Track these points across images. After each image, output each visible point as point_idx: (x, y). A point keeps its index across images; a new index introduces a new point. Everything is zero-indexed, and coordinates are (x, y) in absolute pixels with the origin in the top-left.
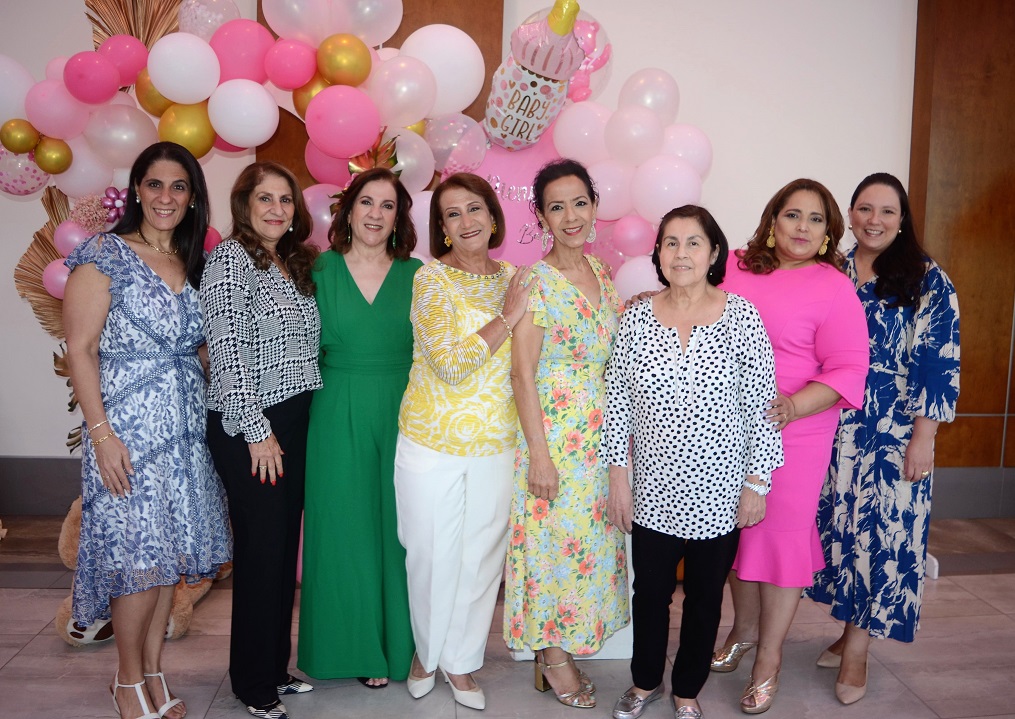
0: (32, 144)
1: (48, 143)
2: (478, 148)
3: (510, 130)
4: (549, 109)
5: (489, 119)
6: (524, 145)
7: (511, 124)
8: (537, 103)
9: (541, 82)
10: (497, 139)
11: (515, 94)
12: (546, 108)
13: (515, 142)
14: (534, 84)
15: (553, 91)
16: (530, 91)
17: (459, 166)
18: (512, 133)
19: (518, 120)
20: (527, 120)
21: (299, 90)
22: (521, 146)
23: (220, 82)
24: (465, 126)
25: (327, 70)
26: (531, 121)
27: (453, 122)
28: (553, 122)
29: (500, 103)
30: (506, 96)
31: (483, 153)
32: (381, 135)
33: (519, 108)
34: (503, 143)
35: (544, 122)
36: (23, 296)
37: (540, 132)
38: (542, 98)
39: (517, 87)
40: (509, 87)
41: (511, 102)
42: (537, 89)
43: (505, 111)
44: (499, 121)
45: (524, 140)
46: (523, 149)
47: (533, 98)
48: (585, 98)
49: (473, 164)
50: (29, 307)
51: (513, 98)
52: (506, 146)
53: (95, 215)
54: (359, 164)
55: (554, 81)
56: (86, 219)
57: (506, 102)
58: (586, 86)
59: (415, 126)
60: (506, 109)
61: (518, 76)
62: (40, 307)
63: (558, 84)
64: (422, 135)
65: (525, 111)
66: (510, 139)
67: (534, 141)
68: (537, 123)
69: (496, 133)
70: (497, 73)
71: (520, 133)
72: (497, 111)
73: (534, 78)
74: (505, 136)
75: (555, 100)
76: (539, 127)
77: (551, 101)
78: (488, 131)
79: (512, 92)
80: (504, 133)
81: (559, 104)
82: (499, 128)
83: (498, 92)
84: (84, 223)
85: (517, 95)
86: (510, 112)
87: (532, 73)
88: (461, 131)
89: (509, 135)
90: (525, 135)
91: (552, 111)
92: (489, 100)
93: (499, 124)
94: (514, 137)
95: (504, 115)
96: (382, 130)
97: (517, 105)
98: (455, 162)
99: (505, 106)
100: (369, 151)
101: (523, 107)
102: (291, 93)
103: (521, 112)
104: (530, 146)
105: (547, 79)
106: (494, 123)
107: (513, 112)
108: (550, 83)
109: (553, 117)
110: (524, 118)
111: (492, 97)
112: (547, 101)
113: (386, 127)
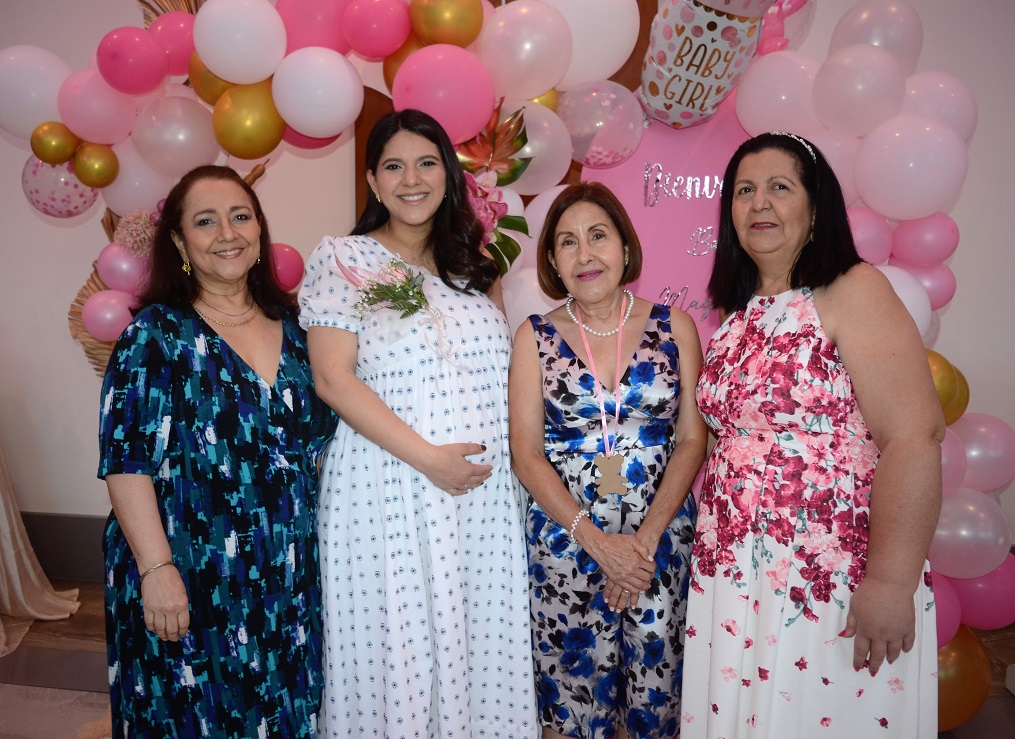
0: (69, 150)
1: (88, 150)
2: (631, 126)
3: (677, 98)
4: (733, 62)
5: (647, 85)
6: (696, 118)
7: (677, 88)
8: (717, 55)
9: (722, 22)
10: (657, 112)
11: (684, 43)
12: (729, 61)
13: (686, 115)
14: (712, 26)
15: (740, 35)
16: (708, 35)
17: (605, 153)
18: (679, 102)
19: (689, 82)
20: (702, 81)
21: (390, 60)
22: (692, 120)
23: (287, 53)
24: (613, 96)
25: (424, 29)
26: (708, 82)
27: (597, 91)
28: (736, 81)
29: (662, 60)
30: (671, 47)
31: (638, 133)
32: (498, 111)
33: (691, 64)
34: (667, 116)
35: (725, 83)
36: (75, 337)
37: (720, 97)
38: (723, 45)
39: (688, 33)
40: (675, 34)
41: (679, 56)
42: (717, 34)
43: (670, 70)
44: (661, 86)
45: (697, 110)
46: (695, 124)
47: (711, 48)
48: (783, 47)
50: (80, 350)
51: (681, 49)
52: (670, 121)
53: (142, 236)
54: (469, 153)
55: (741, 19)
56: (132, 241)
57: (671, 56)
58: (780, 34)
59: (544, 98)
60: (672, 66)
61: (687, 16)
62: (93, 349)
63: (747, 24)
64: (555, 109)
65: (698, 67)
66: (677, 110)
67: (710, 111)
68: (716, 84)
69: (657, 103)
70: (658, 18)
71: (691, 100)
72: (659, 72)
73: (712, 17)
74: (669, 107)
75: (742, 49)
76: (718, 91)
77: (737, 49)
78: (645, 101)
79: (678, 41)
80: (669, 102)
81: (747, 54)
82: (661, 94)
83: (659, 41)
84: (130, 245)
85: (688, 44)
86: (677, 70)
87: (708, 9)
88: (607, 103)
89: (675, 106)
90: (698, 103)
91: (737, 65)
92: (647, 59)
93: (662, 90)
94: (683, 108)
95: (668, 76)
96: (497, 105)
97: (687, 60)
98: (600, 149)
99: (670, 63)
100: (481, 135)
101: (697, 62)
102: (380, 65)
103: (693, 69)
104: (705, 120)
105: (730, 17)
106: (654, 89)
107: (680, 71)
108: (735, 23)
109: (739, 76)
110: (698, 78)
111: (651, 52)
112: (731, 51)
113: (502, 99)
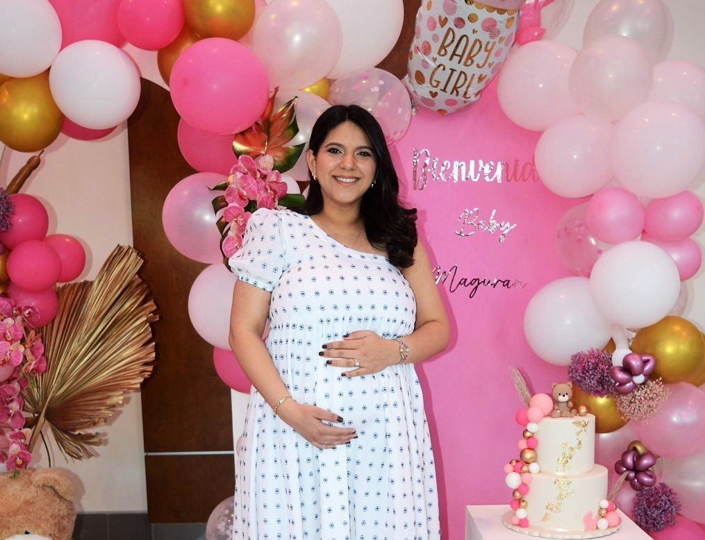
2: (400, 110)
3: (442, 86)
4: (494, 52)
5: (413, 74)
6: (460, 105)
7: (442, 76)
8: (478, 44)
9: (483, 14)
10: (424, 99)
11: (448, 34)
12: (490, 51)
13: (450, 103)
14: (473, 18)
15: (499, 26)
18: (444, 90)
19: (453, 70)
20: (465, 69)
21: (165, 54)
22: (456, 107)
23: (63, 47)
24: (381, 82)
25: (198, 22)
26: (470, 71)
27: (366, 78)
28: (498, 70)
29: (427, 49)
30: (435, 38)
31: (407, 117)
32: (272, 101)
33: (454, 54)
34: (433, 104)
35: (487, 71)
37: (482, 85)
38: (484, 36)
39: (450, 24)
40: (438, 25)
41: (443, 47)
42: (477, 25)
43: (435, 60)
44: (427, 75)
45: (460, 98)
46: (459, 111)
47: (472, 38)
48: (539, 38)
49: (395, 133)
51: (445, 40)
52: (436, 108)
54: (246, 142)
55: (501, 11)
57: (435, 47)
58: (537, 24)
59: (315, 87)
60: (436, 56)
61: (451, 8)
63: (506, 16)
65: (461, 57)
66: (442, 97)
67: (473, 99)
68: (478, 72)
69: (423, 91)
71: (455, 88)
72: (424, 62)
73: (473, 9)
74: (434, 95)
75: (501, 39)
76: (480, 79)
77: (497, 40)
78: (412, 90)
79: (441, 32)
80: (434, 90)
81: (506, 44)
82: (427, 83)
83: (424, 32)
85: (451, 35)
86: (441, 60)
87: (469, 2)
88: (376, 89)
89: (440, 93)
90: (462, 91)
91: (497, 54)
92: (412, 49)
93: (427, 79)
94: (447, 96)
95: (433, 65)
96: (271, 95)
97: (450, 50)
99: (434, 53)
100: (256, 123)
101: (459, 52)
103: (456, 59)
104: (469, 107)
105: (491, 9)
106: (420, 78)
107: (444, 60)
108: (494, 15)
109: (499, 64)
110: (460, 67)
111: (417, 42)
112: (492, 41)
113: (277, 89)
